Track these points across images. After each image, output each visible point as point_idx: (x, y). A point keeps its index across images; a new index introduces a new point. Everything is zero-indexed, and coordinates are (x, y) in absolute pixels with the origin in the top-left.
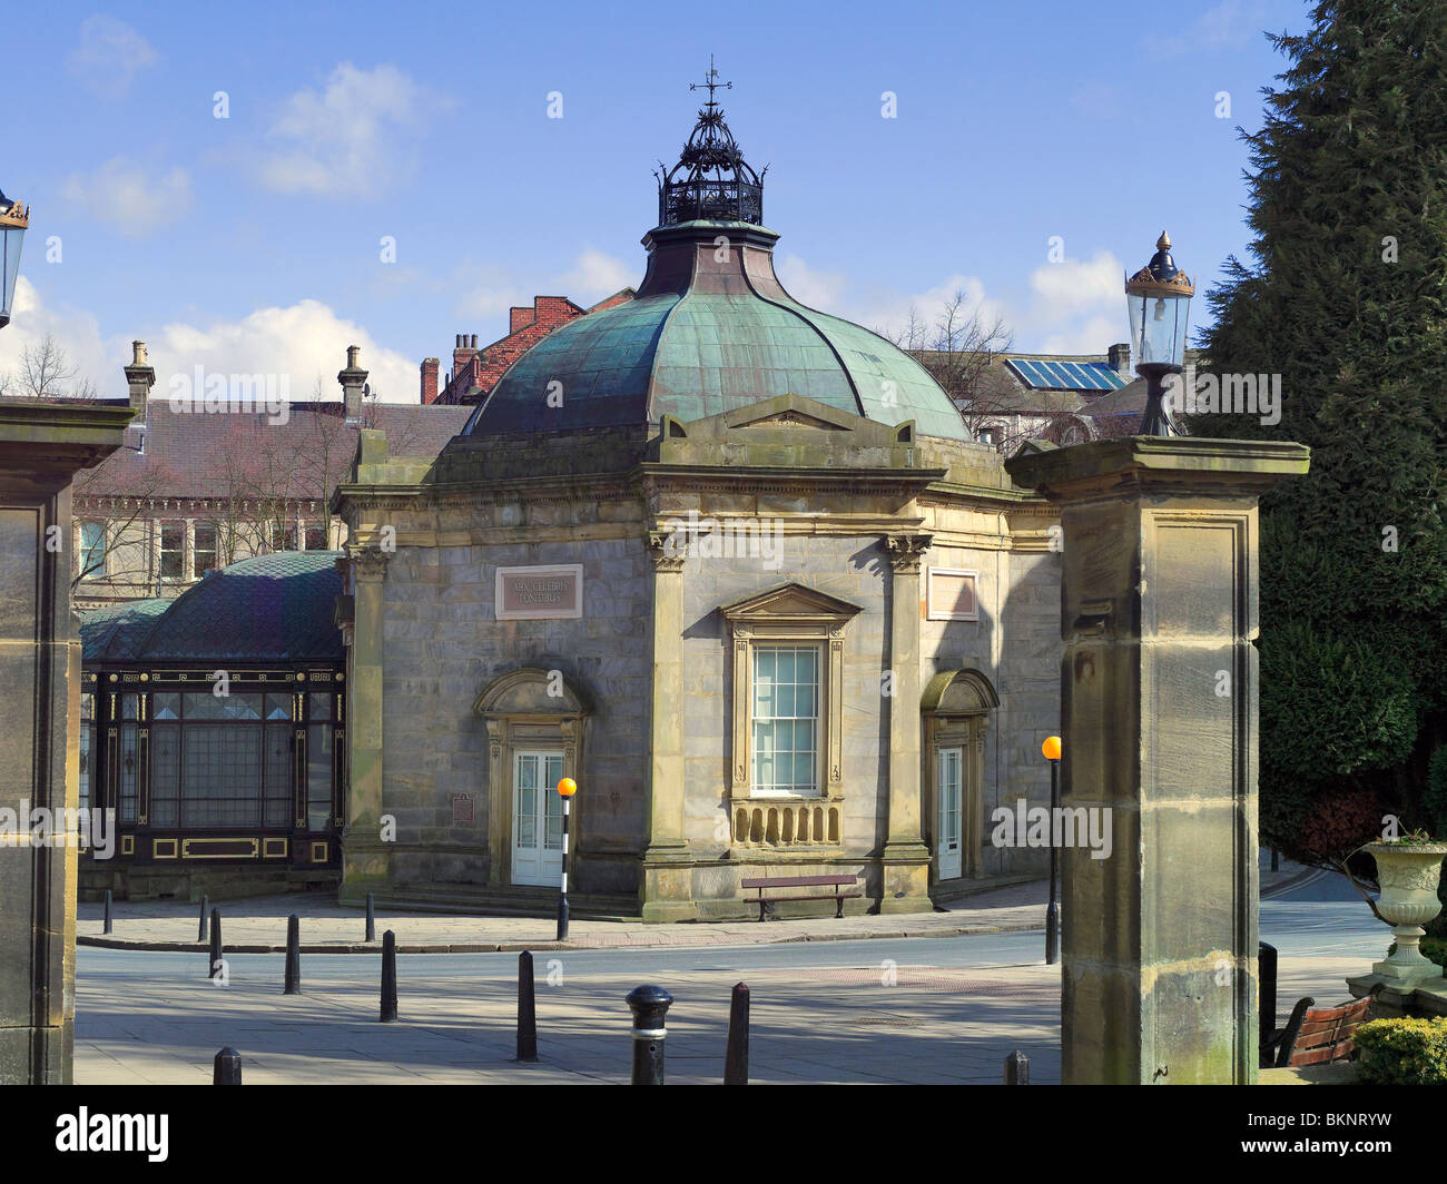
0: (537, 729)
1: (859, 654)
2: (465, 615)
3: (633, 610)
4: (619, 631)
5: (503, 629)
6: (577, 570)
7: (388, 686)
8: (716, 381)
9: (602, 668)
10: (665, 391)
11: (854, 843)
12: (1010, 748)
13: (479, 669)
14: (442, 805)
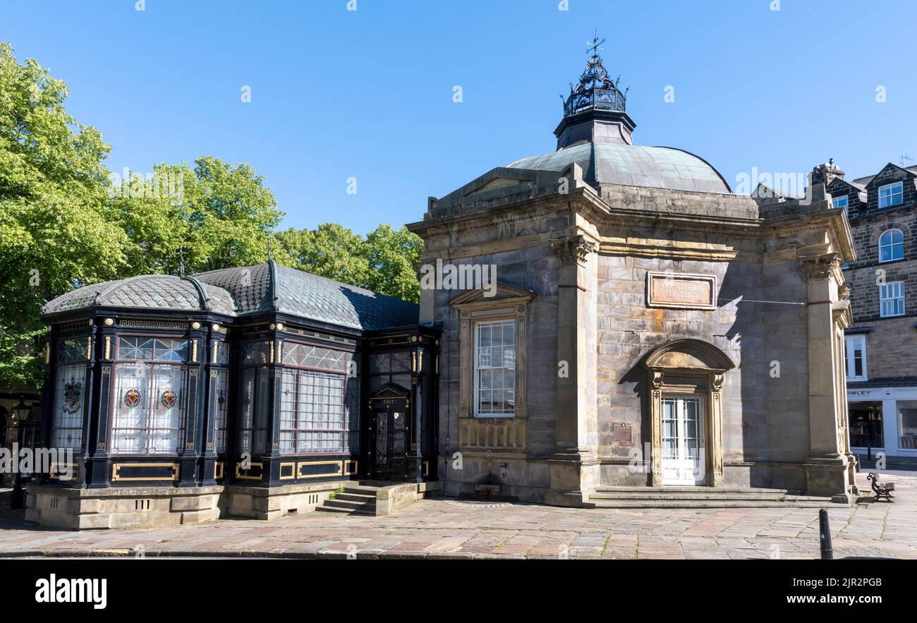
0: (681, 380)
5: (653, 313)
14: (604, 430)
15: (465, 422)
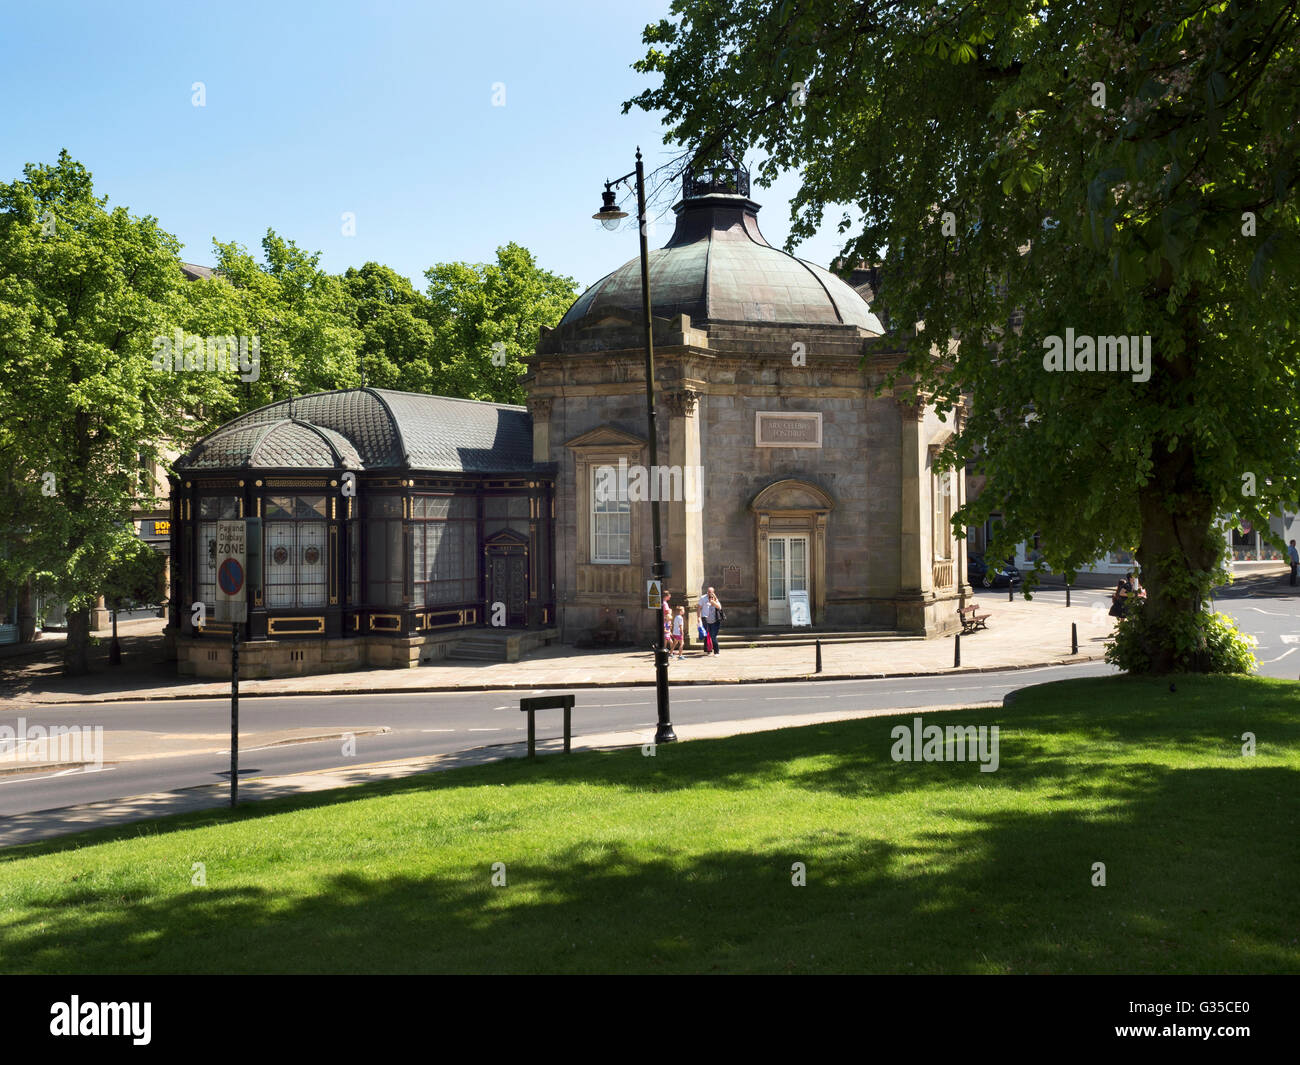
0: (788, 520)
2: (730, 443)
3: (859, 444)
4: (849, 457)
5: (761, 454)
6: (819, 416)
9: (837, 480)
13: (742, 480)
14: (714, 574)
15: (582, 568)
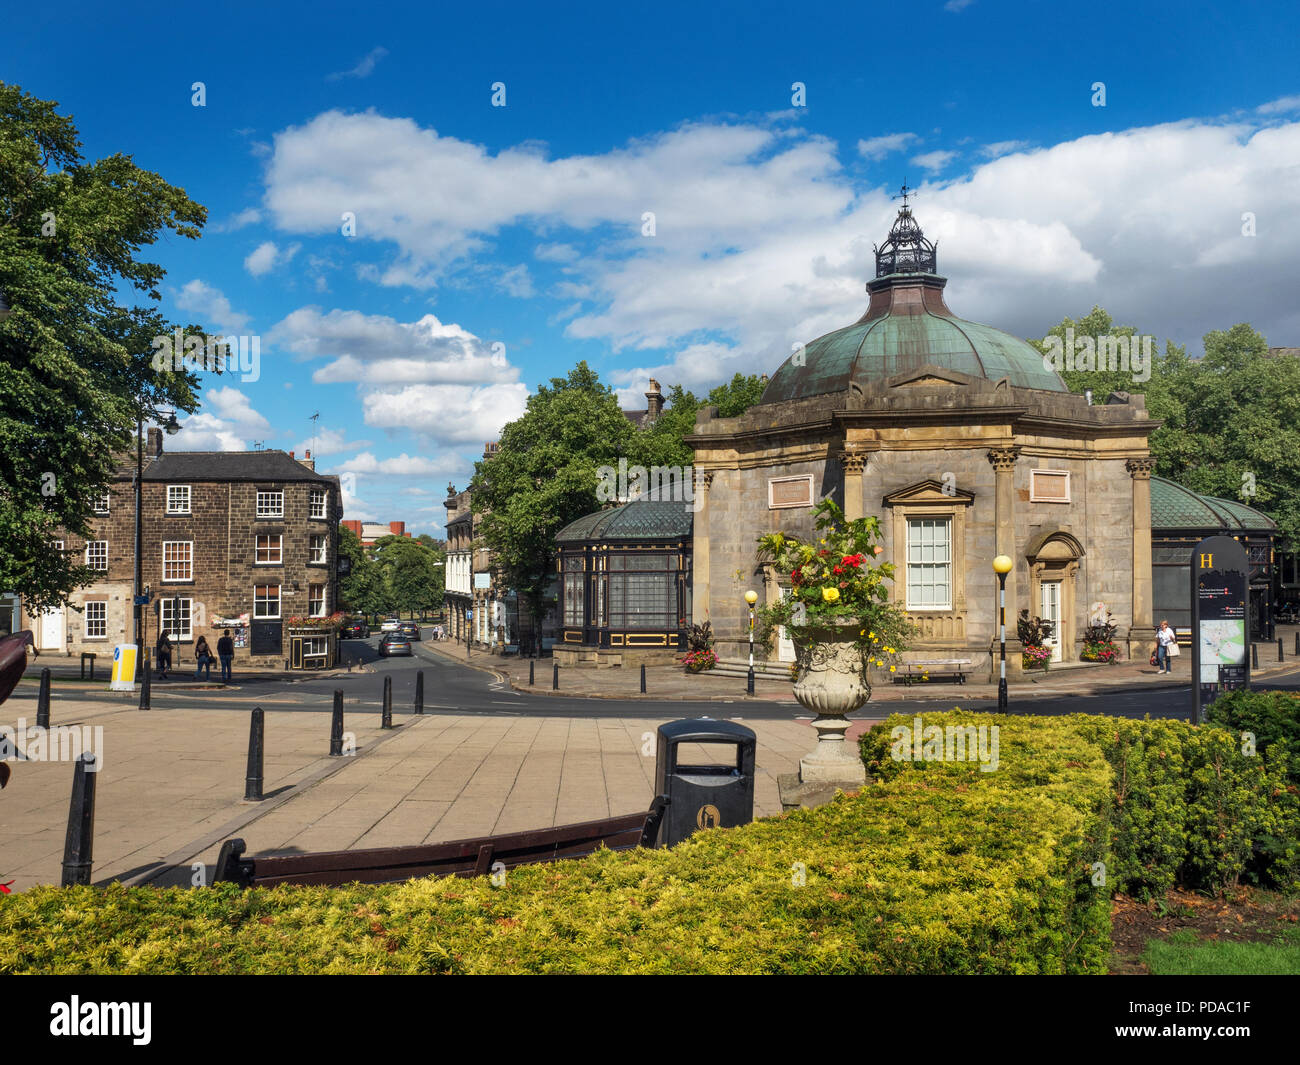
1: (975, 521)
2: (754, 506)
5: (773, 514)
6: (811, 477)
7: (712, 548)
8: (892, 363)
10: (861, 371)
11: (974, 639)
12: (1097, 582)
